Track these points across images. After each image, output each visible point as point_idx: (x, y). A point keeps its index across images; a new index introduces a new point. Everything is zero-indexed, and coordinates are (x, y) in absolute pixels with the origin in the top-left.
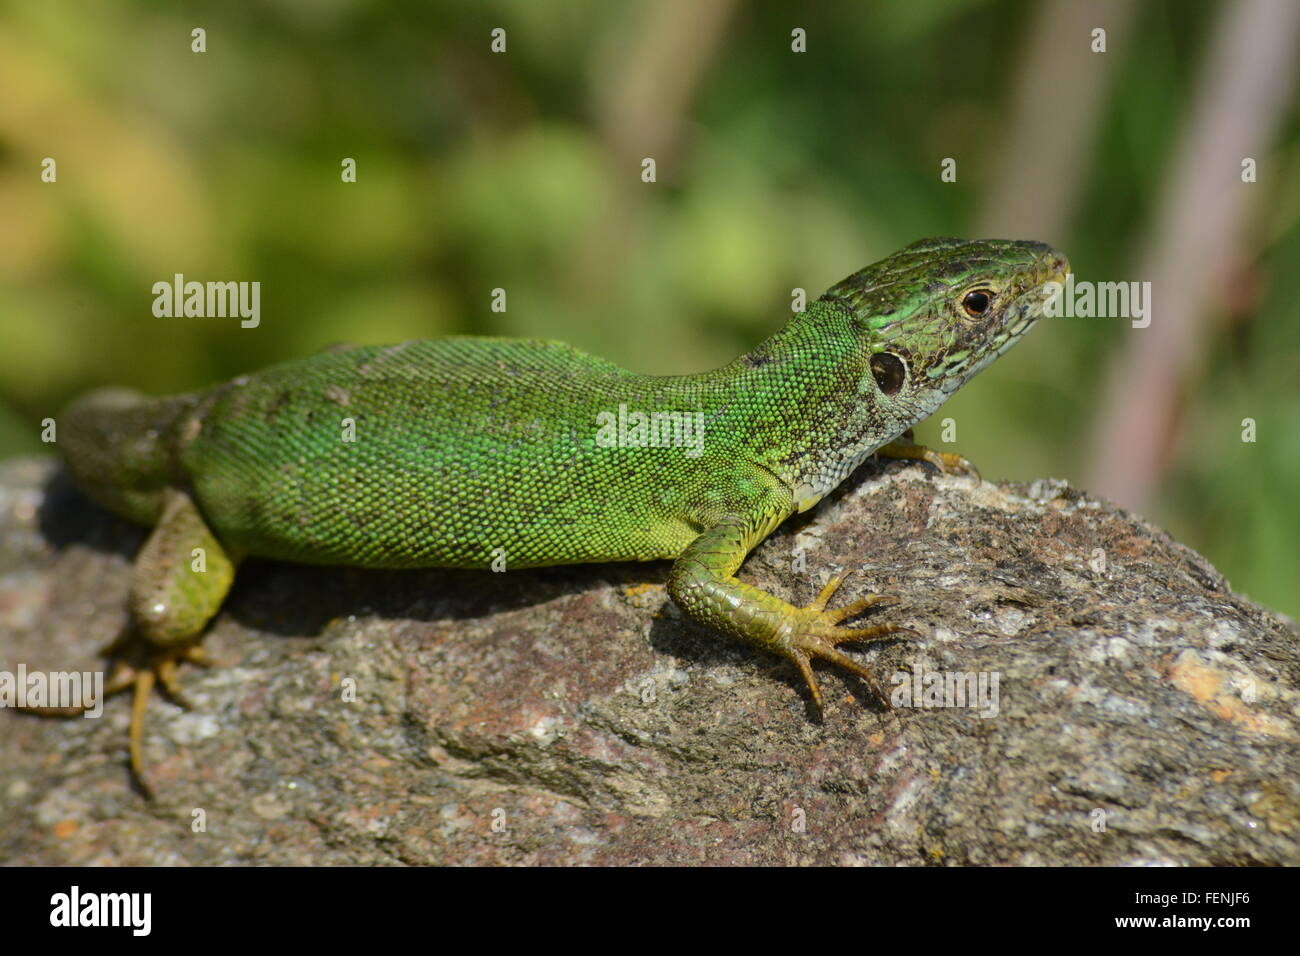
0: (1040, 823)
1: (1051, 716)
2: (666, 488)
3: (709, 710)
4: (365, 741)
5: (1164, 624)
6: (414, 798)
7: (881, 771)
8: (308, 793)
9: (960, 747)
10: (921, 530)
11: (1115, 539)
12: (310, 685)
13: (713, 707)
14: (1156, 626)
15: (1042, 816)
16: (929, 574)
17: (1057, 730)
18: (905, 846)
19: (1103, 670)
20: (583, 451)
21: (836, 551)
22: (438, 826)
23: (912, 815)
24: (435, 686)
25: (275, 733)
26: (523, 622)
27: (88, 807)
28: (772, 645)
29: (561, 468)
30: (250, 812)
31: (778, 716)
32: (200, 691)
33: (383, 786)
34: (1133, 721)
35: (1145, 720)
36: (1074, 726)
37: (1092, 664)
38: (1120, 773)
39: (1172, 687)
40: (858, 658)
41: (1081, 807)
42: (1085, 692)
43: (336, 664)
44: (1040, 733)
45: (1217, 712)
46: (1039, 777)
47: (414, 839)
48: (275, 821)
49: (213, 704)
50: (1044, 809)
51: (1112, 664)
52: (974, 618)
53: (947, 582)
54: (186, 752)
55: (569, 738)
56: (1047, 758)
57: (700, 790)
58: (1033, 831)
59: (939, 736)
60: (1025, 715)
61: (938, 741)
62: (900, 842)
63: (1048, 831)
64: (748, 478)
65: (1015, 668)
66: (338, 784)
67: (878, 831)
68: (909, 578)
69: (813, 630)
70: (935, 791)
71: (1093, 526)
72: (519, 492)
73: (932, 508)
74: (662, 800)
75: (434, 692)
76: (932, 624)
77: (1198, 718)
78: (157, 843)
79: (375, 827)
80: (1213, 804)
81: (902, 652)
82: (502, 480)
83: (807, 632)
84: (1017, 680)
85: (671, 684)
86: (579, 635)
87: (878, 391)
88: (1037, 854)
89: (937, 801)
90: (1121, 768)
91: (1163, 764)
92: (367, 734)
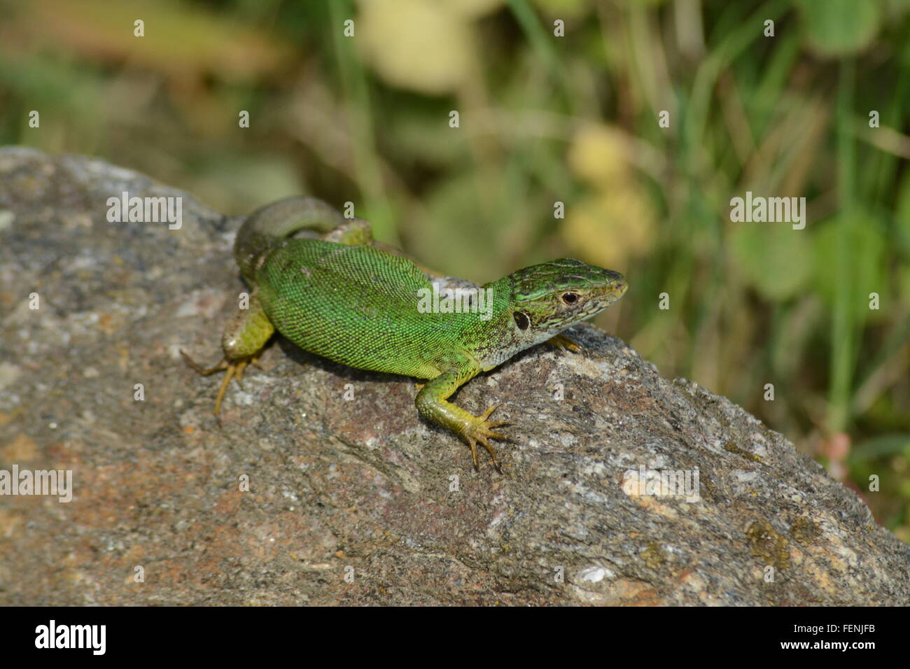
0: (547, 546)
1: (560, 497)
2: (426, 351)
3: (437, 452)
4: (306, 425)
5: (628, 457)
6: (322, 457)
7: (493, 503)
8: (281, 442)
9: (524, 501)
10: (542, 386)
11: (638, 398)
12: (288, 394)
13: (439, 451)
14: (624, 457)
15: (548, 543)
16: (533, 412)
17: (562, 504)
18: (493, 542)
19: (590, 478)
20: (391, 328)
21: (502, 389)
22: (326, 474)
23: (497, 529)
24: (335, 408)
25: (271, 412)
26: (376, 388)
27: (199, 422)
28: (460, 433)
29: (381, 334)
30: (257, 444)
31: (464, 462)
32: (249, 381)
33: (311, 448)
34: (597, 505)
35: (604, 504)
36: (570, 504)
37: (585, 475)
38: (586, 529)
39: (620, 490)
40: (498, 444)
41: (566, 542)
42: (578, 488)
43: (301, 386)
44: (553, 505)
45: (641, 504)
46: (550, 525)
47: (316, 478)
48: (266, 451)
49: (253, 389)
50: (550, 540)
51: (595, 475)
52: (551, 436)
53: (542, 417)
54: (238, 409)
55: (381, 449)
56: (554, 517)
57: (431, 485)
58: (544, 549)
59: (516, 494)
60: (549, 495)
61: (515, 496)
62: (492, 540)
63: (550, 550)
64: (460, 354)
65: (550, 471)
66: (293, 442)
67: (484, 533)
68: (525, 412)
69: (478, 430)
70: (509, 520)
71: (629, 390)
72: (363, 341)
73: (550, 375)
74: (417, 485)
75: (334, 411)
76: (529, 437)
77: (630, 506)
78: (221, 448)
79: (303, 467)
80: (625, 550)
81: (512, 449)
82: (357, 334)
83: (475, 430)
84: (549, 478)
85: (423, 436)
86: (393, 402)
87: (517, 327)
88: (545, 559)
89: (508, 525)
90: (587, 526)
91: (607, 526)
92: (308, 422)
